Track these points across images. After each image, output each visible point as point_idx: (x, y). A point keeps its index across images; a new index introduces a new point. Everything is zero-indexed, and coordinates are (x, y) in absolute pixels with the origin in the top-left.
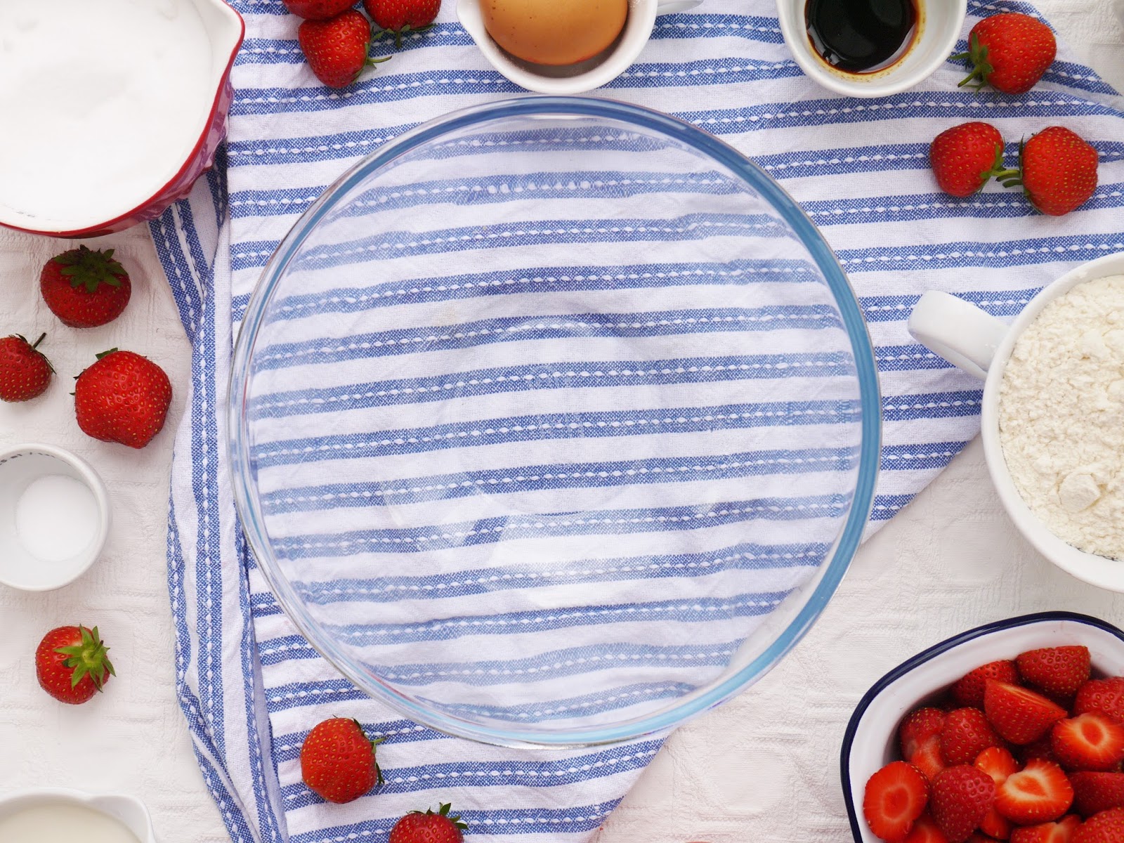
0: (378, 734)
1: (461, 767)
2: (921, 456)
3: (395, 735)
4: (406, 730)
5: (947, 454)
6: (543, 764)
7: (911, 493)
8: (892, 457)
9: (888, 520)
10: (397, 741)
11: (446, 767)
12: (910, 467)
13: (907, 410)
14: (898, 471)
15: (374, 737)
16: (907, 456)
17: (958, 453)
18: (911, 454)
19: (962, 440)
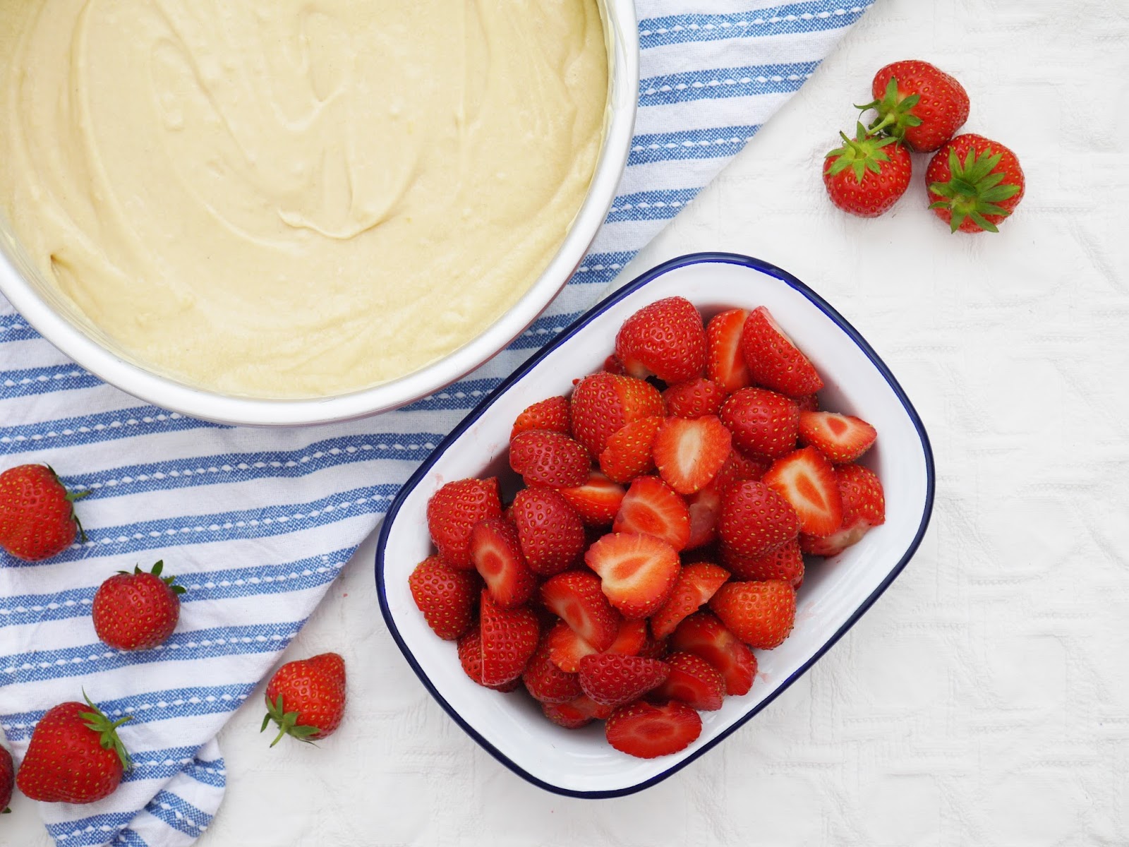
0: (81, 487)
1: (178, 523)
2: (705, 143)
3: (101, 489)
4: (112, 483)
5: (735, 140)
6: (264, 510)
7: (694, 187)
8: (671, 145)
9: (670, 220)
10: (103, 496)
11: (161, 525)
12: (691, 155)
13: (685, 90)
14: (678, 161)
15: (76, 491)
16: (688, 143)
17: (749, 139)
18: (693, 141)
19: (752, 124)
